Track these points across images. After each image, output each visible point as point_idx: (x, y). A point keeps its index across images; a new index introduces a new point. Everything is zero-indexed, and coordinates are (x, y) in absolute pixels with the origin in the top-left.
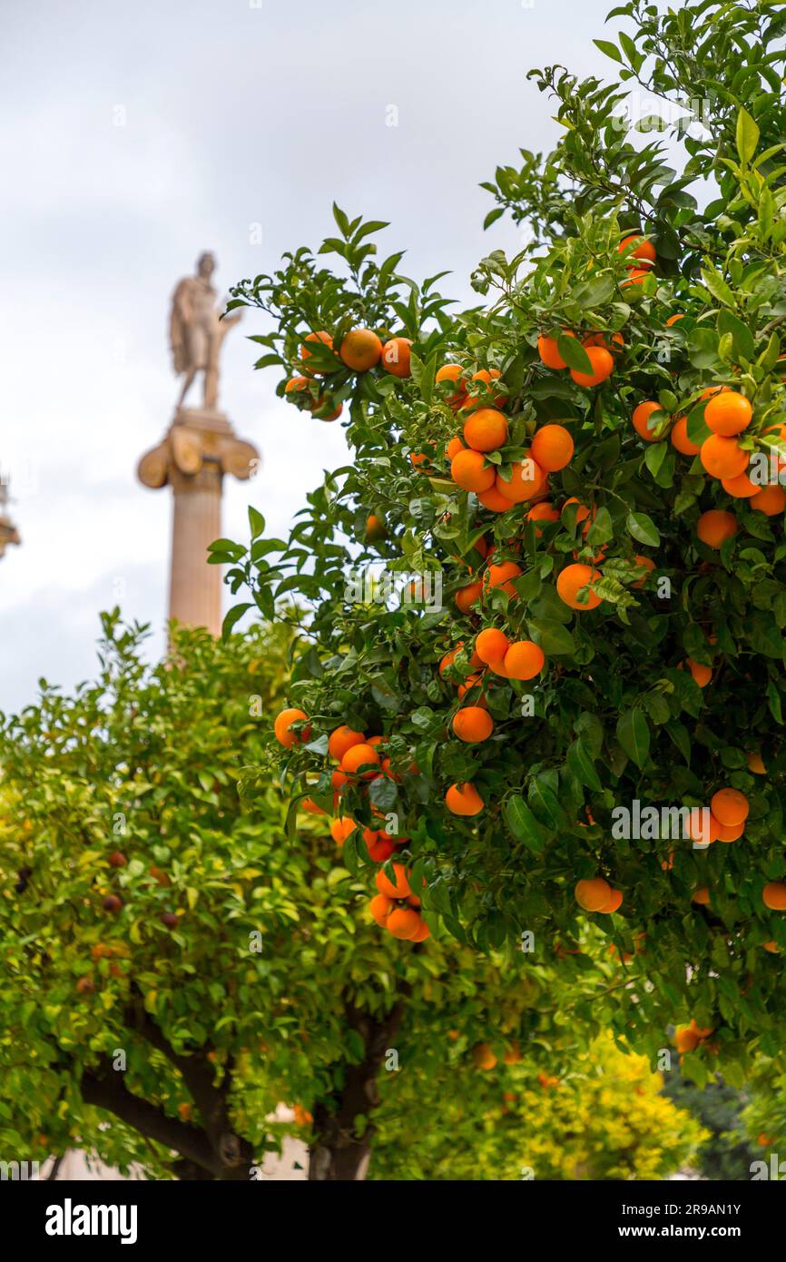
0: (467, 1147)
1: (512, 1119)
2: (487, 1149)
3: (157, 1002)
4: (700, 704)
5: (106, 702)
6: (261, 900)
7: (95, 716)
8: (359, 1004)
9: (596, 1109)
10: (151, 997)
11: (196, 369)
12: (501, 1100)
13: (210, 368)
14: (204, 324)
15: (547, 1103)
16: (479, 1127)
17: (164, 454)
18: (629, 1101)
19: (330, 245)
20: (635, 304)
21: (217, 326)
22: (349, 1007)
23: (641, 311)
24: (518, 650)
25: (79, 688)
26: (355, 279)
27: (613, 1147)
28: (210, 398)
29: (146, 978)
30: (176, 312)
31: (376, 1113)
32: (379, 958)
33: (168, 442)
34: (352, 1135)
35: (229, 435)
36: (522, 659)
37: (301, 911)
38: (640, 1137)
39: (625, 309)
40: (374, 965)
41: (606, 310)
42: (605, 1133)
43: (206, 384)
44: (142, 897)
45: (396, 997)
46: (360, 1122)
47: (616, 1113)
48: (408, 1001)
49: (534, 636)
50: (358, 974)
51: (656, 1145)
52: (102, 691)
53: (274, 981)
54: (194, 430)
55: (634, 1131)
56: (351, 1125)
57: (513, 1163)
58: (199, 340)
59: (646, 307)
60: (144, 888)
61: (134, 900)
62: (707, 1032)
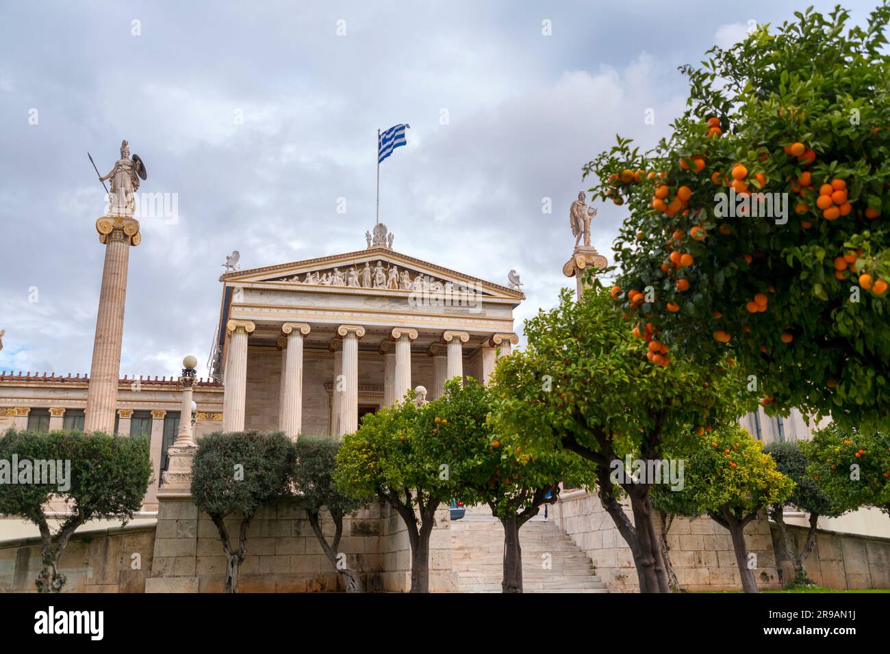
0: (704, 490)
1: (720, 479)
2: (712, 490)
3: (584, 410)
4: (748, 268)
5: (560, 315)
6: (617, 375)
7: (557, 320)
8: (652, 407)
9: (751, 474)
10: (582, 408)
11: (582, 233)
12: (715, 473)
13: (585, 232)
14: (583, 217)
15: (733, 473)
16: (708, 482)
17: (572, 263)
18: (764, 471)
19: (615, 149)
20: (708, 144)
21: (588, 217)
22: (649, 408)
23: (711, 146)
24: (684, 257)
25: (551, 311)
26: (623, 158)
27: (760, 489)
28: (587, 243)
29: (580, 402)
30: (572, 213)
31: (662, 445)
32: (658, 390)
33: (573, 259)
34: (654, 453)
35: (596, 255)
36: (686, 259)
37: (630, 379)
38: (770, 484)
39: (705, 146)
40: (657, 393)
41: (700, 148)
42: (756, 484)
43: (585, 238)
44: (575, 375)
45: (665, 406)
46: (656, 448)
47: (759, 476)
48: (669, 407)
49: (688, 252)
50: (651, 396)
51: (777, 487)
52: (559, 312)
53: (622, 401)
54: (583, 254)
55: (767, 482)
56: (653, 449)
57: (722, 494)
58: (582, 222)
59: (712, 144)
60: (576, 373)
61: (573, 377)
62: (772, 398)
